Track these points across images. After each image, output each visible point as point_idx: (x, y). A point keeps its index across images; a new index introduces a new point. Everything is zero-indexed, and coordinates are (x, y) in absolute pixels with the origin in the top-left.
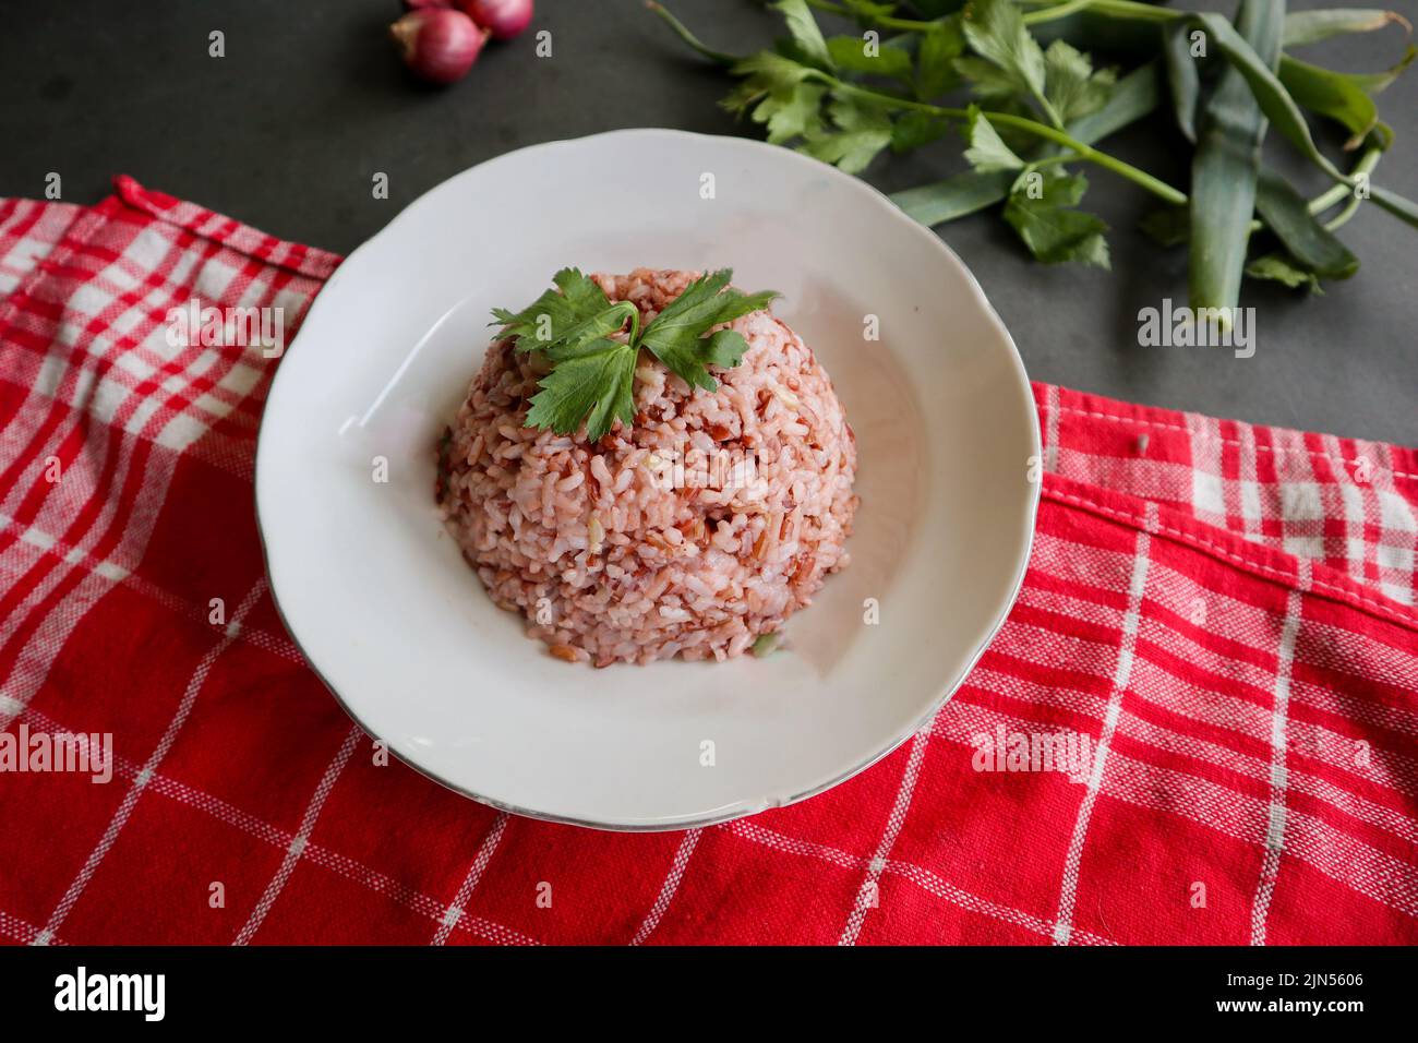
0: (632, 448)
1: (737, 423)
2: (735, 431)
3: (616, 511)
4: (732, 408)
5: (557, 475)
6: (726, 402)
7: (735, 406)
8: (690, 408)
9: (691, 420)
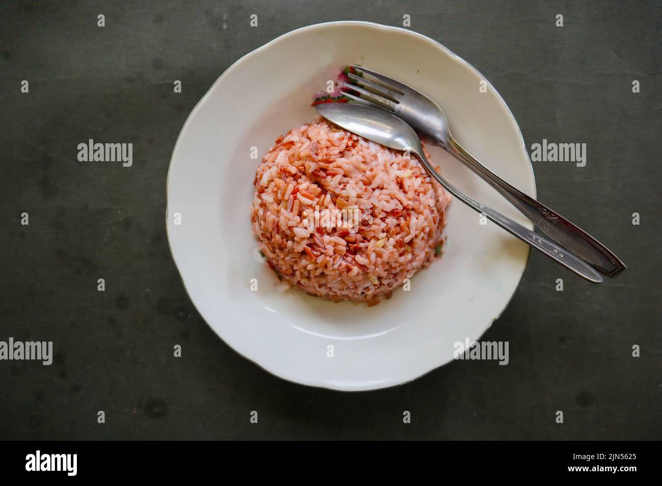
0: (367, 243)
1: (399, 204)
2: (400, 207)
3: (377, 269)
4: (392, 198)
5: (345, 273)
6: (388, 198)
7: (393, 197)
8: (377, 211)
9: (381, 216)
